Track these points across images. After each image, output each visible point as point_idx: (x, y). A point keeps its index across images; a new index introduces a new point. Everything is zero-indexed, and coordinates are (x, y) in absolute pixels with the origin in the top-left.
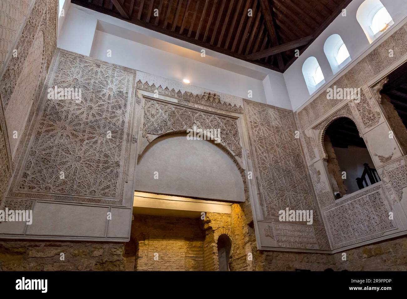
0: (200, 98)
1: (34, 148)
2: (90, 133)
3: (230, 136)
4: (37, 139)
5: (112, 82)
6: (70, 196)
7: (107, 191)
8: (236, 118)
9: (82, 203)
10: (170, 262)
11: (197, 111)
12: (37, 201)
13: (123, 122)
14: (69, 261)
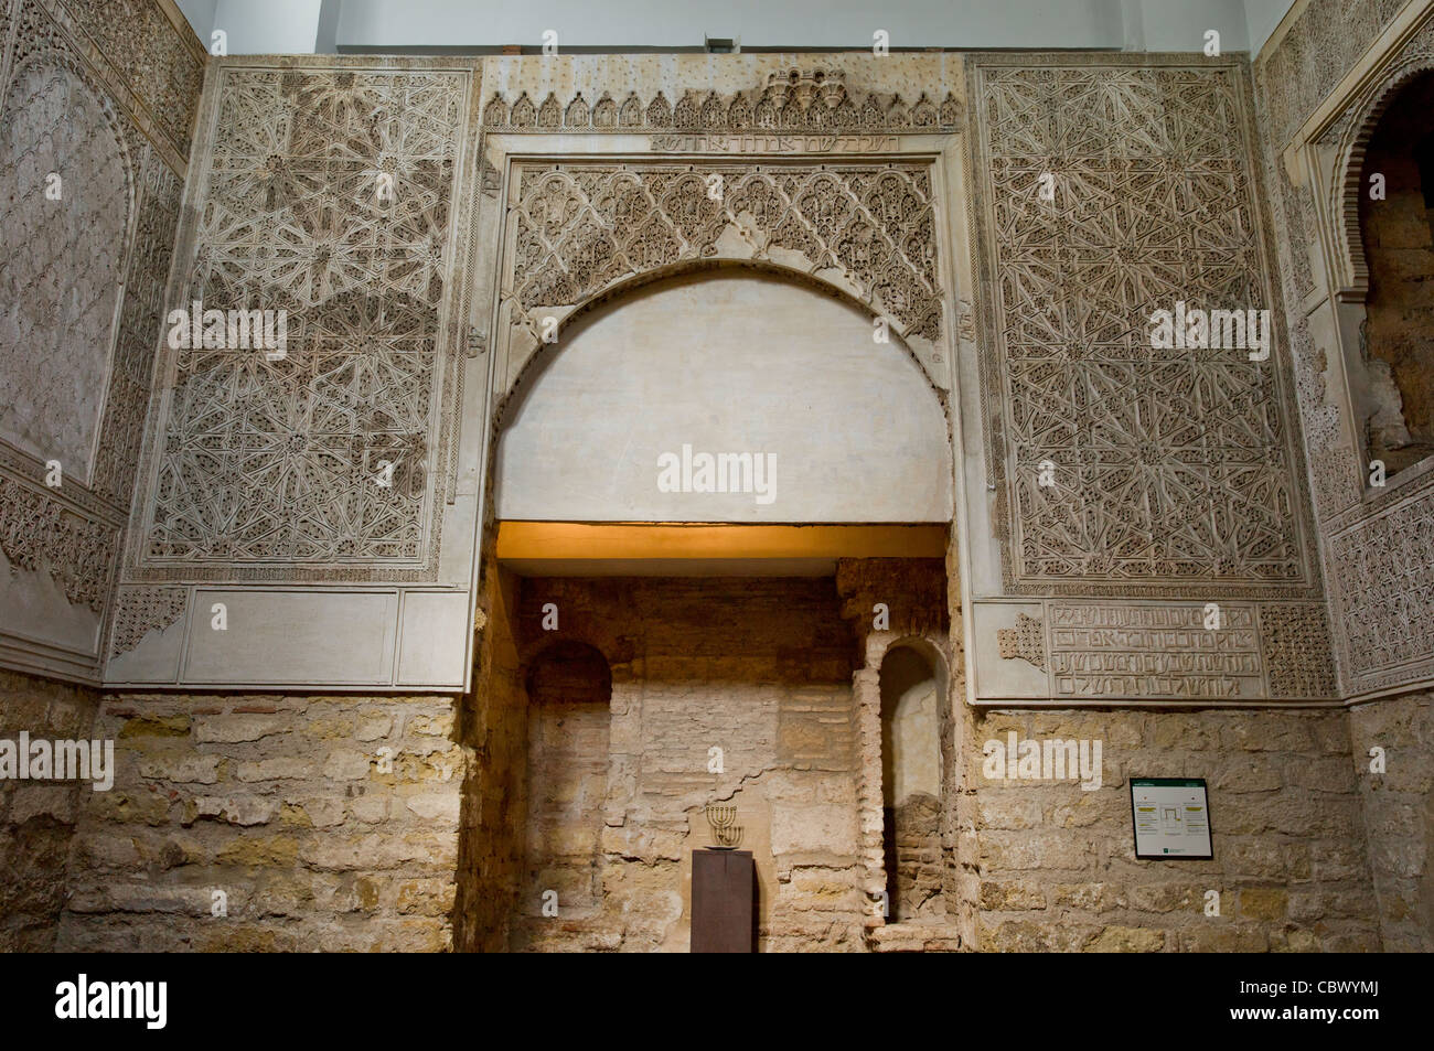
0: (752, 105)
1: (173, 429)
2: (327, 346)
3: (893, 247)
4: (178, 398)
5: (395, 131)
6: (282, 566)
7: (388, 539)
8: (928, 160)
9: (318, 583)
10: (724, 729)
11: (741, 168)
12: (195, 588)
13: (436, 284)
14: (300, 753)
